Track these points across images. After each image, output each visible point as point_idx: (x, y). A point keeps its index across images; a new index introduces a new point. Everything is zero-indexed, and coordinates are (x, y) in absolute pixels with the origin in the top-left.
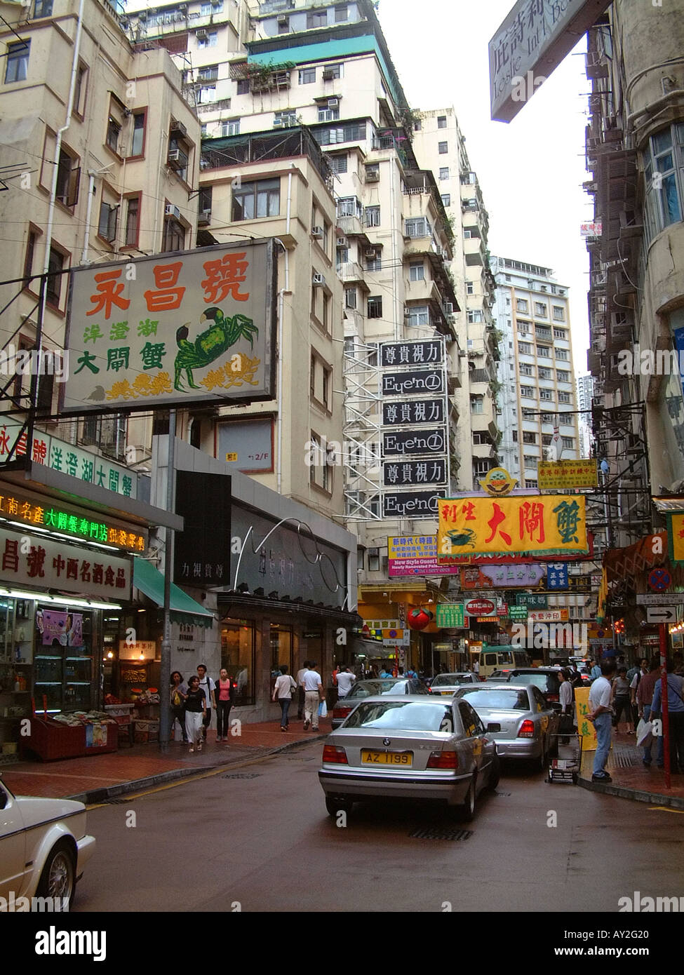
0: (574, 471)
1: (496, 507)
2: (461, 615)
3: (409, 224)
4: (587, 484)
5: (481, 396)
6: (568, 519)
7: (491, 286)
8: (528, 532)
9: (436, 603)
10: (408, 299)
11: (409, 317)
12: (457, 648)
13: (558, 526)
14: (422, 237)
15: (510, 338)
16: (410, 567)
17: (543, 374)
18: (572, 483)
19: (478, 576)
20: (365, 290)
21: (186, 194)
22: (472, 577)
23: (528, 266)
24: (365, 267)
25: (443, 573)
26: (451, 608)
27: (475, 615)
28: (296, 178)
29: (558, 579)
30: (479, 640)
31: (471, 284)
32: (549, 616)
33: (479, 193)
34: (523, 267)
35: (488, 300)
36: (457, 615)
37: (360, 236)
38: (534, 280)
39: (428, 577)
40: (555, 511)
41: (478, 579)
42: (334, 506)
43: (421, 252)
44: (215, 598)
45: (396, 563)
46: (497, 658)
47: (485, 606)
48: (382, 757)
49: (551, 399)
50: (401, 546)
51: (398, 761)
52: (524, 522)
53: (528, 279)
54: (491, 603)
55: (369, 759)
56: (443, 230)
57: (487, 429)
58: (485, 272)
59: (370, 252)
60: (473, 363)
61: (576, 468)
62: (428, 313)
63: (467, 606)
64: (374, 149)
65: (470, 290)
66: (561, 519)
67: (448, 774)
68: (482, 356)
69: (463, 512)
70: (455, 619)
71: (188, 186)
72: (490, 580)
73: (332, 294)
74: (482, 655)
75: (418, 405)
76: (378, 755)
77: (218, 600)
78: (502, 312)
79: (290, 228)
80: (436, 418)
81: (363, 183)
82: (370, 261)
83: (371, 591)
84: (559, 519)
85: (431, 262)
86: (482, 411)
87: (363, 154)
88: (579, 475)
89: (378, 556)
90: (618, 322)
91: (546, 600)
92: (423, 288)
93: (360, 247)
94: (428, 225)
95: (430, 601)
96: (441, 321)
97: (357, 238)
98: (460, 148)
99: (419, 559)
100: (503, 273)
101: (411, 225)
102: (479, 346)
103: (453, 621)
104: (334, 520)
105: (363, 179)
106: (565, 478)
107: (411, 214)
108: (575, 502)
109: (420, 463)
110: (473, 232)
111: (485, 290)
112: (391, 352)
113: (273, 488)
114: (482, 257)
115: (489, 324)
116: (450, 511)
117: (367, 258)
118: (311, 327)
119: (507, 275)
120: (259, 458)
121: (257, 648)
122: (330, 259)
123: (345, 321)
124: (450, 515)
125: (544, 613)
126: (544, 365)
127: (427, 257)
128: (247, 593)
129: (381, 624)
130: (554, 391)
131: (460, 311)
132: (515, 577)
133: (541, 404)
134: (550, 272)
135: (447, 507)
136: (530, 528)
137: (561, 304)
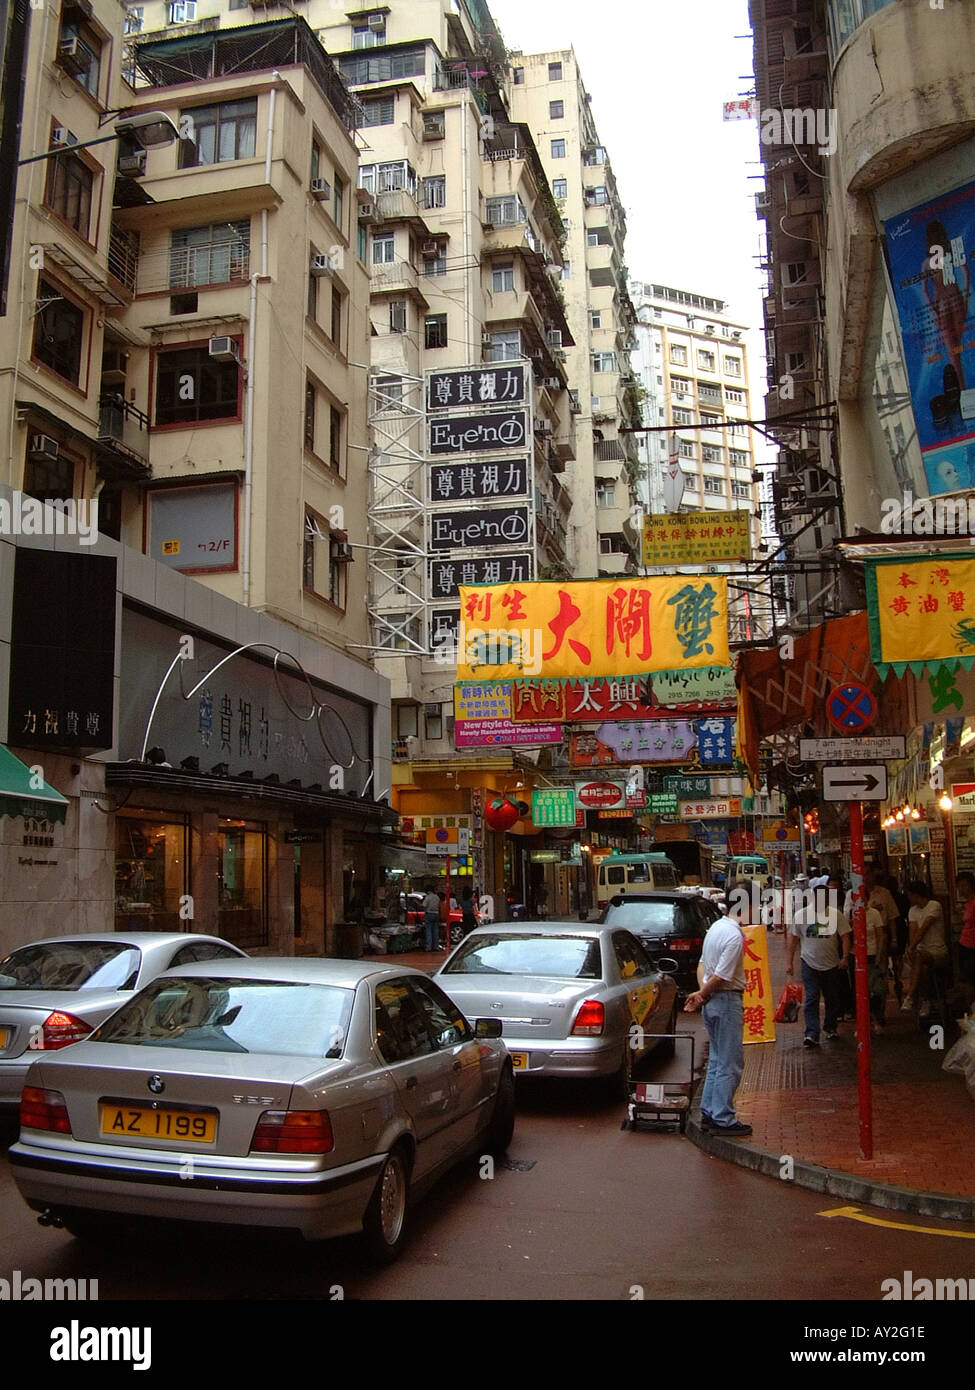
0: (707, 532)
1: (565, 598)
2: (570, 807)
3: (492, 206)
4: (731, 555)
5: (612, 481)
6: (696, 615)
7: (628, 318)
8: (623, 641)
9: (530, 789)
10: (489, 320)
11: (491, 348)
12: (569, 858)
13: (677, 628)
14: (511, 225)
15: (660, 401)
16: (488, 733)
17: (709, 455)
18: (704, 554)
19: (597, 747)
20: (421, 306)
21: (94, 117)
22: (587, 747)
23: (688, 296)
24: (421, 268)
25: (542, 740)
26: (555, 795)
27: (593, 806)
28: (282, 97)
29: (715, 749)
30: (607, 846)
31: (597, 313)
32: (712, 808)
33: (611, 179)
34: (681, 297)
35: (624, 338)
36: (563, 807)
37: (413, 221)
38: (696, 317)
39: (517, 748)
40: (671, 602)
41: (594, 752)
42: (350, 630)
43: (510, 246)
44: (101, 773)
45: (467, 726)
46: (626, 874)
47: (607, 793)
48: (147, 1123)
49: (721, 493)
50: (473, 699)
51: (183, 1130)
52: (616, 624)
53: (687, 315)
54: (616, 787)
55: (118, 1123)
56: (546, 219)
57: (621, 530)
58: (619, 298)
59: (429, 247)
60: (600, 431)
61: (712, 527)
62: (519, 341)
63: (580, 793)
64: (437, 88)
65: (596, 323)
66: (682, 615)
68: (614, 420)
69: (505, 604)
70: (560, 813)
71: (99, 105)
72: (611, 751)
73: (349, 292)
74: (603, 868)
75: (487, 469)
76: (139, 1116)
77: (107, 777)
78: (648, 361)
79: (270, 175)
80: (516, 489)
81: (420, 141)
82: (429, 260)
83: (428, 770)
84: (678, 613)
85: (526, 265)
86: (612, 502)
87: (418, 93)
88: (717, 539)
89: (440, 716)
91: (708, 784)
92: (513, 303)
93: (412, 236)
94: (522, 208)
95: (519, 784)
96: (541, 355)
97: (407, 225)
98: (583, 111)
99: (502, 720)
100: (650, 306)
101: (495, 207)
102: (610, 407)
103: (557, 816)
104: (349, 652)
105: (420, 135)
106: (691, 546)
107: (494, 191)
108: (708, 586)
110: (600, 236)
111: (619, 324)
112: (445, 385)
113: (236, 597)
114: (614, 274)
115: (625, 374)
116: (481, 602)
117: (424, 255)
118: (308, 338)
119: (656, 309)
120: (215, 548)
121: (193, 859)
122: (347, 237)
123: (374, 338)
124: (480, 609)
125: (705, 804)
126: (710, 442)
127: (518, 256)
128: (164, 764)
129: (444, 822)
130: (726, 480)
131: (574, 344)
132: (651, 746)
133: (706, 498)
134: (720, 305)
135: (474, 596)
136: (625, 634)
137: (736, 352)
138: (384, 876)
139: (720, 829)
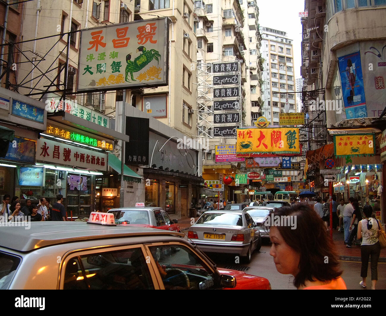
1: (261, 132)
2: (245, 178)
3: (225, 12)
4: (300, 123)
5: (255, 86)
6: (292, 138)
7: (260, 39)
8: (275, 143)
9: (235, 173)
10: (224, 44)
11: (225, 52)
12: (244, 193)
13: (287, 141)
14: (231, 18)
15: (268, 61)
16: (224, 158)
17: (281, 77)
18: (294, 123)
19: (253, 162)
20: (206, 40)
22: (250, 163)
23: (276, 31)
24: (206, 30)
25: (238, 161)
26: (242, 175)
27: (252, 179)
29: (286, 164)
30: (253, 189)
31: (251, 38)
32: (283, 179)
34: (274, 31)
35: (258, 45)
37: (204, 17)
38: (278, 37)
39: (232, 163)
40: (286, 134)
41: (253, 164)
42: (193, 132)
43: (230, 24)
44: (142, 170)
45: (219, 156)
47: (256, 175)
48: (213, 236)
49: (285, 88)
50: (220, 149)
51: (219, 238)
52: (273, 139)
53: (276, 36)
54: (258, 173)
55: (207, 237)
56: (240, 15)
57: (257, 100)
58: (257, 33)
59: (208, 24)
60: (252, 72)
61: (295, 116)
62: (233, 50)
63: (248, 175)
65: (251, 41)
67: (240, 243)
68: (256, 69)
69: (247, 134)
72: (258, 164)
73: (192, 42)
74: (254, 196)
75: (228, 89)
76: (211, 235)
77: (144, 171)
78: (264, 50)
79: (174, 13)
80: (236, 95)
82: (208, 28)
83: (208, 168)
84: (288, 138)
85: (234, 28)
86: (255, 92)
88: (296, 119)
89: (211, 154)
90: (314, 54)
91: (281, 173)
92: (231, 39)
93: (204, 21)
94: (233, 13)
95: (233, 172)
96: (238, 54)
97: (202, 18)
99: (228, 155)
100: (265, 34)
102: (255, 65)
103: (242, 181)
104: (192, 138)
106: (291, 121)
107: (226, 8)
108: (294, 131)
109: (229, 114)
110: (252, 16)
111: (257, 41)
112: (217, 67)
113: (167, 124)
114: (256, 26)
115: (259, 55)
116: (242, 134)
117: (207, 26)
118: (183, 55)
119: (267, 34)
120: (161, 111)
121: (160, 191)
122: (191, 27)
123: (197, 53)
124: (242, 135)
125: (281, 178)
126: (282, 73)
127: (232, 26)
128: (156, 168)
129: (212, 182)
130: (286, 84)
131: (246, 49)
132: (268, 162)
133: (280, 89)
134: (285, 33)
135: (240, 132)
136: (275, 142)
137: (289, 47)
138: (200, 196)
139: (283, 185)
